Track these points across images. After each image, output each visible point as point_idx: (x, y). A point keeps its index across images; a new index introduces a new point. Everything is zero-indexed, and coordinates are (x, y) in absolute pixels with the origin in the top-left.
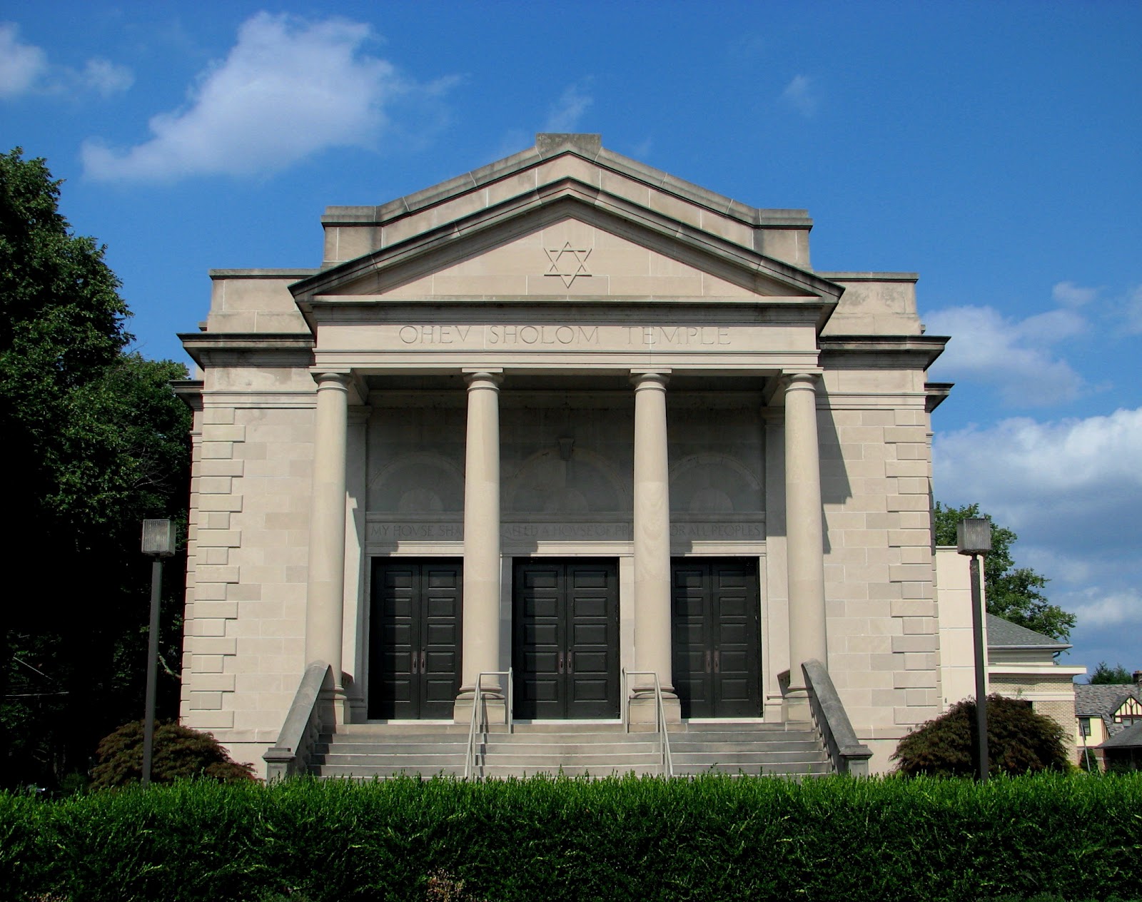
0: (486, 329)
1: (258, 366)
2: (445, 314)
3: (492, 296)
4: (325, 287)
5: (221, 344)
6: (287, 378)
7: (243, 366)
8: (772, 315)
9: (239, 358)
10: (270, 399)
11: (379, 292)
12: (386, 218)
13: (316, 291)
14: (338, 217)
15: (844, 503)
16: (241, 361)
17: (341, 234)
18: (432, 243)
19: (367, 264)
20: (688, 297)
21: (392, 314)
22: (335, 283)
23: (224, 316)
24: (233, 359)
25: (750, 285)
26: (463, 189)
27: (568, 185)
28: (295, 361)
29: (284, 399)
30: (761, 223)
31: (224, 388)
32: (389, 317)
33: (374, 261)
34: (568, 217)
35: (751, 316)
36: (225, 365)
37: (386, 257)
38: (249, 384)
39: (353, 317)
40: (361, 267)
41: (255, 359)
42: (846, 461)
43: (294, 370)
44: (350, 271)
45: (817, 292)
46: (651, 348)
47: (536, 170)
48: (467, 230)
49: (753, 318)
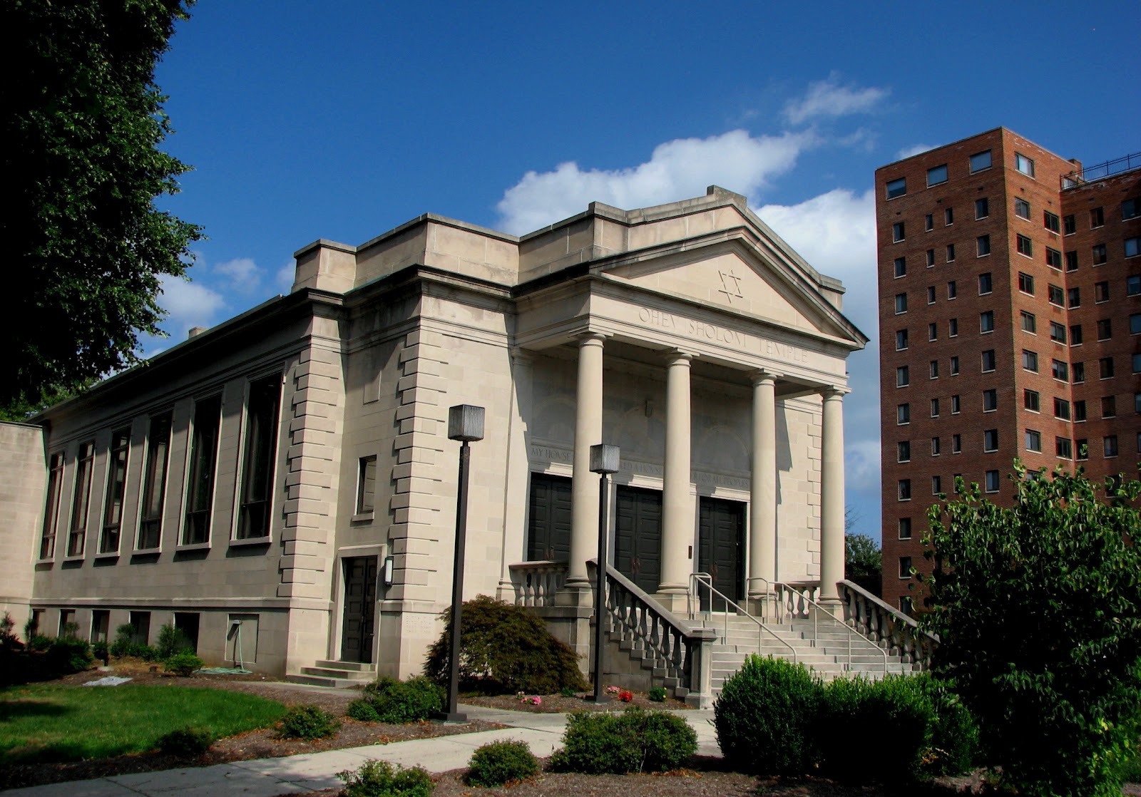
0: (688, 321)
1: (461, 302)
2: (668, 305)
3: (702, 300)
4: (608, 267)
5: (446, 280)
6: (479, 318)
7: (450, 300)
8: (829, 348)
9: (450, 293)
10: (468, 332)
11: (628, 277)
12: (633, 222)
13: (602, 268)
14: (605, 212)
15: (788, 470)
16: (450, 296)
17: (604, 224)
18: (670, 250)
19: (634, 257)
20: (787, 324)
21: (639, 297)
22: (614, 266)
23: (437, 255)
24: (446, 292)
25: (819, 325)
26: (677, 214)
27: (742, 231)
28: (488, 304)
29: (478, 334)
30: (824, 285)
31: (436, 315)
32: (636, 299)
33: (637, 256)
34: (732, 252)
35: (819, 346)
36: (438, 297)
37: (645, 254)
38: (454, 316)
39: (613, 293)
40: (630, 257)
41: (461, 297)
42: (790, 444)
43: (485, 311)
44: (624, 259)
45: (856, 339)
46: (770, 356)
47: (714, 211)
48: (689, 246)
49: (819, 348)
